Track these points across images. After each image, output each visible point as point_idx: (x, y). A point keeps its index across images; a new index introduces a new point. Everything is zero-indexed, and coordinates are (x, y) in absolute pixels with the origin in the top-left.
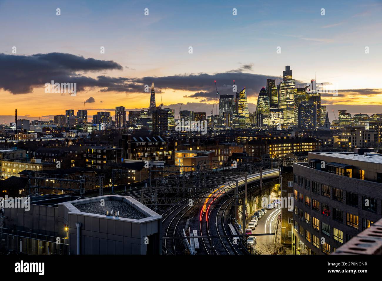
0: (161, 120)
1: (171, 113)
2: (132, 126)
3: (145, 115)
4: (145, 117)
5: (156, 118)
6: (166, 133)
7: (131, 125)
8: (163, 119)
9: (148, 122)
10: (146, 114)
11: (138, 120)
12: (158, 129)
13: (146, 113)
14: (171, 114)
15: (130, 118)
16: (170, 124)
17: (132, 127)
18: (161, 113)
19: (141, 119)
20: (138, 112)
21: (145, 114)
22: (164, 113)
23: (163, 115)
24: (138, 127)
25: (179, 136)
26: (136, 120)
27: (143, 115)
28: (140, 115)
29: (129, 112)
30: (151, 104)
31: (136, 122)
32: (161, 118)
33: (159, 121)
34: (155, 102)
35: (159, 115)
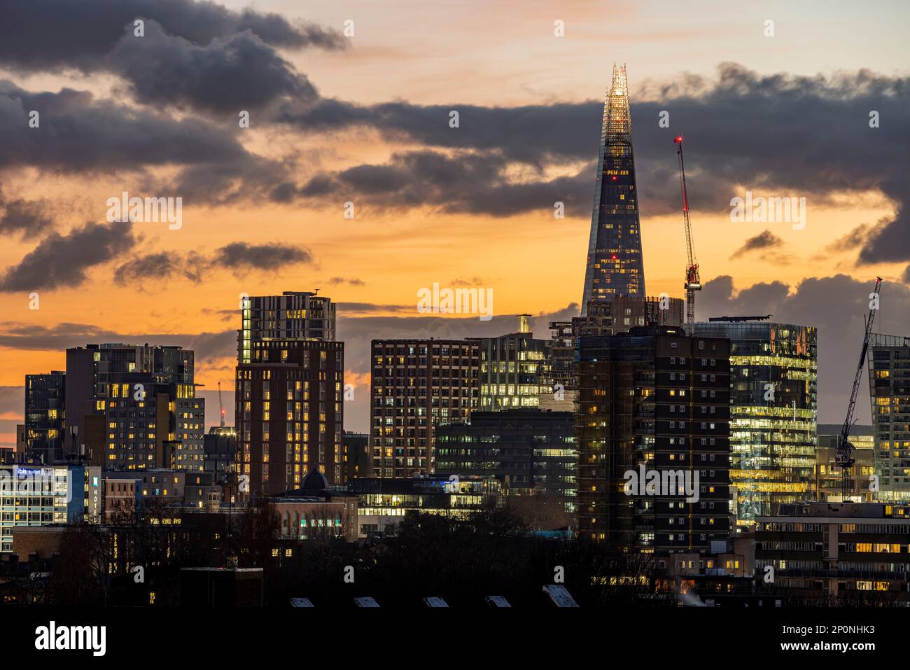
0: (660, 429)
1: (781, 362)
2: (389, 487)
3: (523, 379)
4: (529, 397)
5: (613, 409)
6: (708, 555)
7: (389, 474)
8: (677, 414)
9: (555, 452)
10: (539, 372)
11: (456, 429)
12: (628, 518)
13: (533, 355)
14: (785, 370)
15: (378, 409)
16: (775, 468)
17: (395, 499)
18: (660, 363)
19: (485, 419)
20: (456, 348)
21: (532, 369)
22: (694, 364)
23: (677, 384)
24: (454, 499)
25: (833, 586)
26: (440, 431)
27: (505, 379)
28: (484, 379)
29: (375, 352)
30: (594, 277)
31: (439, 445)
32: (657, 412)
33: (639, 441)
34: (639, 257)
35: (639, 380)
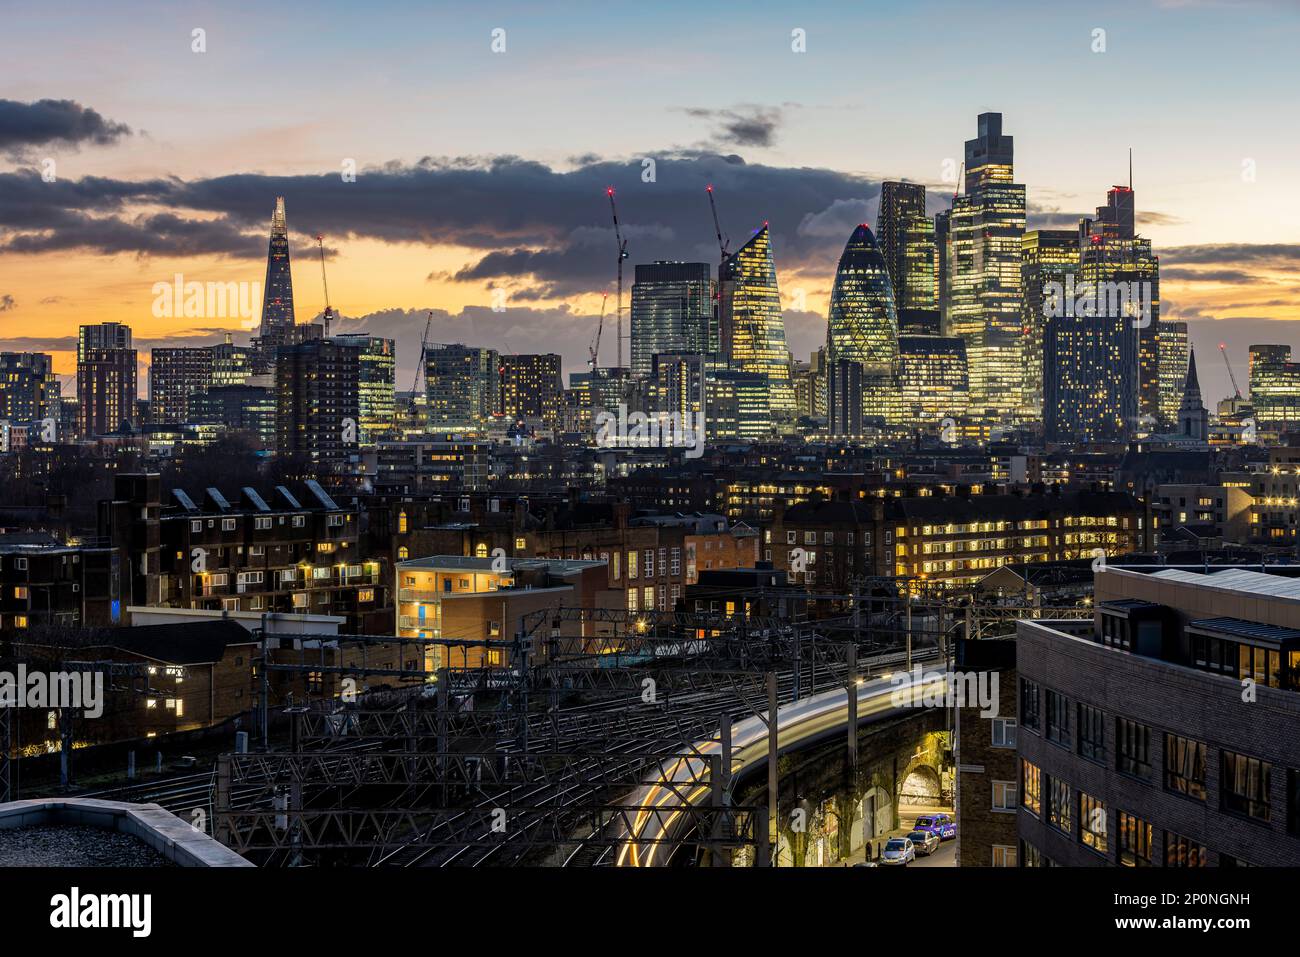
0: (322, 395)
1: (376, 358)
2: (164, 429)
3: (235, 369)
4: (239, 379)
5: (296, 385)
6: (348, 463)
7: (162, 421)
8: (330, 387)
9: (254, 409)
10: (244, 365)
11: (198, 397)
12: (304, 444)
13: (240, 356)
14: (378, 362)
15: (154, 386)
16: (373, 415)
17: (169, 435)
18: (321, 360)
19: (215, 391)
20: (198, 352)
21: (240, 363)
22: (339, 360)
23: (331, 371)
24: (201, 435)
25: (420, 480)
26: (190, 398)
27: (224, 369)
28: (213, 369)
29: (154, 355)
30: (267, 312)
31: (190, 405)
32: (322, 386)
33: (310, 402)
34: (291, 301)
35: (310, 369)
